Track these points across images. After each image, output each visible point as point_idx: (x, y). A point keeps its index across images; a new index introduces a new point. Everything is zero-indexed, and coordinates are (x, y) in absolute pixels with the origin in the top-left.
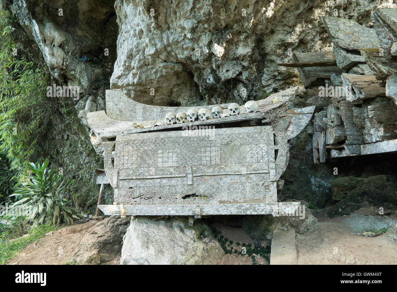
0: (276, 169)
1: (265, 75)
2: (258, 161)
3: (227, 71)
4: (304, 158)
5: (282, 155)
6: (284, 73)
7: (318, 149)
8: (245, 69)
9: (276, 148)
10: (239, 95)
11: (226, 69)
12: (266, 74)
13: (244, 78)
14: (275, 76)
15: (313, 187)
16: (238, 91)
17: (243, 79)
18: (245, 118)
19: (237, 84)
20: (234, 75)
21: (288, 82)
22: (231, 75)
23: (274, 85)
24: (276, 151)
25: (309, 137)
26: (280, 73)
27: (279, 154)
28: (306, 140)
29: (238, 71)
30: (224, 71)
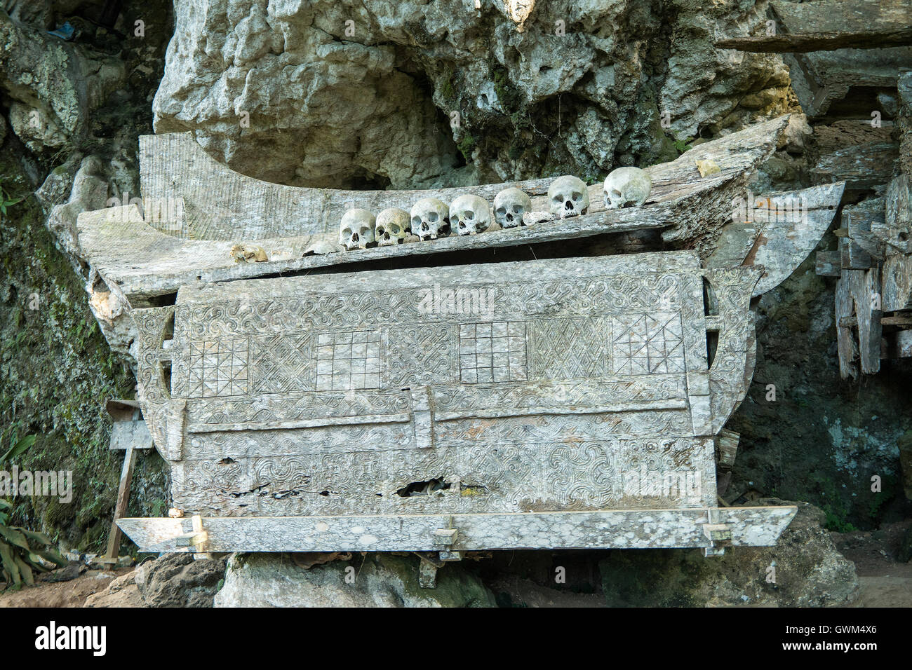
0: (712, 395)
1: (671, 82)
2: (652, 368)
3: (544, 69)
4: (807, 359)
5: (731, 350)
6: (736, 74)
7: (854, 330)
8: (603, 63)
9: (712, 325)
10: (583, 148)
11: (540, 62)
12: (676, 78)
13: (602, 91)
14: (704, 85)
15: (839, 458)
16: (582, 137)
17: (596, 94)
18: (605, 227)
19: (575, 112)
20: (569, 83)
21: (751, 103)
22: (557, 82)
23: (701, 116)
24: (712, 336)
25: (823, 286)
26: (722, 75)
27: (722, 344)
28: (811, 297)
29: (582, 67)
30: (535, 69)
